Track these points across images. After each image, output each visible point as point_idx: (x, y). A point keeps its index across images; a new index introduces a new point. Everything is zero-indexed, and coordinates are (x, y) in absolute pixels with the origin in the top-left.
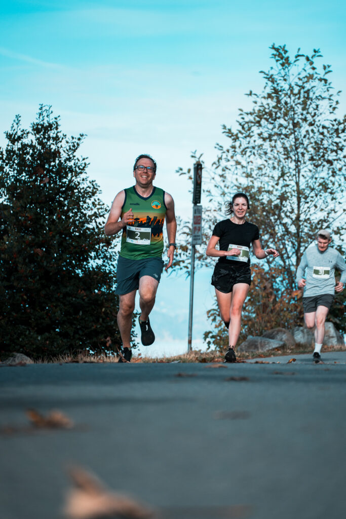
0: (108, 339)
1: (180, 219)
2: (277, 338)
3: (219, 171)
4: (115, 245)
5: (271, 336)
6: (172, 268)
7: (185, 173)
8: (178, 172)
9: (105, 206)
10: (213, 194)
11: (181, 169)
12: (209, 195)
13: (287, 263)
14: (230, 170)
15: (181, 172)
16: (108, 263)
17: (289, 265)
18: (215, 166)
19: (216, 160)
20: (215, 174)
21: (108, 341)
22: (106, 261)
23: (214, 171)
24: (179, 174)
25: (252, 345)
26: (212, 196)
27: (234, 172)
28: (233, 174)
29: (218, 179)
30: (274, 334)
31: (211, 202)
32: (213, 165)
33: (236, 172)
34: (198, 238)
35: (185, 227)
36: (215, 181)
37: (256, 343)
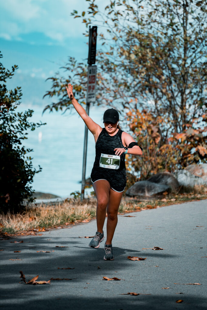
0: (7, 195)
1: (75, 60)
2: (162, 182)
3: (112, 16)
4: (15, 106)
5: (157, 180)
6: (67, 106)
7: (80, 16)
8: (73, 14)
9: (6, 71)
10: (105, 37)
11: (76, 12)
12: (102, 39)
13: (173, 103)
14: (122, 15)
15: (76, 15)
16: (8, 125)
17: (175, 105)
18: (108, 11)
19: (109, 4)
20: (108, 18)
21: (7, 197)
22: (6, 122)
23: (107, 15)
24: (74, 16)
25: (140, 189)
26: (105, 39)
27: (125, 18)
28: (125, 19)
29: (111, 23)
30: (160, 177)
31: (103, 46)
32: (106, 9)
33: (127, 18)
34: (92, 96)
35: (79, 67)
36: (108, 24)
37: (143, 188)
